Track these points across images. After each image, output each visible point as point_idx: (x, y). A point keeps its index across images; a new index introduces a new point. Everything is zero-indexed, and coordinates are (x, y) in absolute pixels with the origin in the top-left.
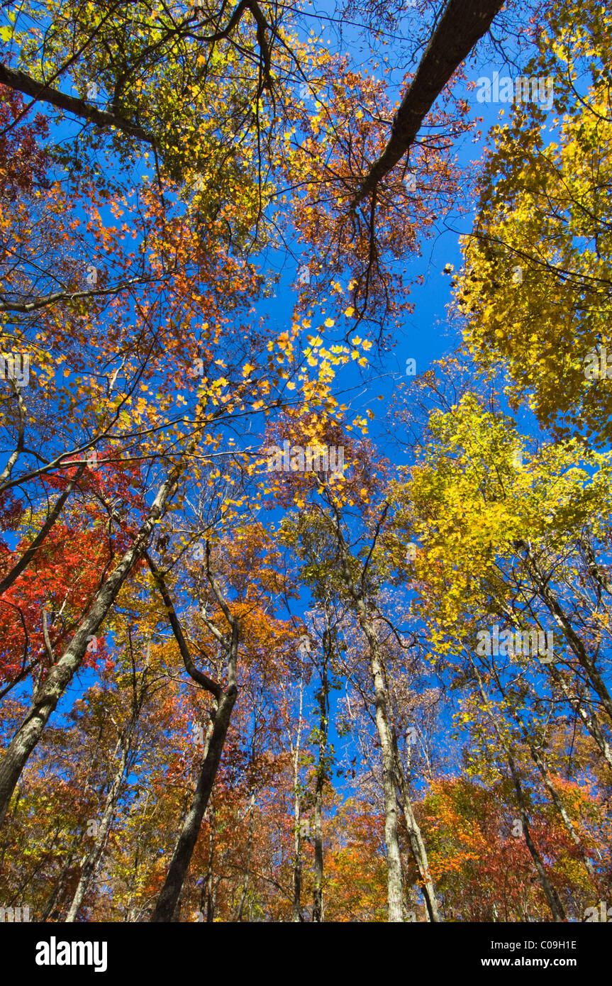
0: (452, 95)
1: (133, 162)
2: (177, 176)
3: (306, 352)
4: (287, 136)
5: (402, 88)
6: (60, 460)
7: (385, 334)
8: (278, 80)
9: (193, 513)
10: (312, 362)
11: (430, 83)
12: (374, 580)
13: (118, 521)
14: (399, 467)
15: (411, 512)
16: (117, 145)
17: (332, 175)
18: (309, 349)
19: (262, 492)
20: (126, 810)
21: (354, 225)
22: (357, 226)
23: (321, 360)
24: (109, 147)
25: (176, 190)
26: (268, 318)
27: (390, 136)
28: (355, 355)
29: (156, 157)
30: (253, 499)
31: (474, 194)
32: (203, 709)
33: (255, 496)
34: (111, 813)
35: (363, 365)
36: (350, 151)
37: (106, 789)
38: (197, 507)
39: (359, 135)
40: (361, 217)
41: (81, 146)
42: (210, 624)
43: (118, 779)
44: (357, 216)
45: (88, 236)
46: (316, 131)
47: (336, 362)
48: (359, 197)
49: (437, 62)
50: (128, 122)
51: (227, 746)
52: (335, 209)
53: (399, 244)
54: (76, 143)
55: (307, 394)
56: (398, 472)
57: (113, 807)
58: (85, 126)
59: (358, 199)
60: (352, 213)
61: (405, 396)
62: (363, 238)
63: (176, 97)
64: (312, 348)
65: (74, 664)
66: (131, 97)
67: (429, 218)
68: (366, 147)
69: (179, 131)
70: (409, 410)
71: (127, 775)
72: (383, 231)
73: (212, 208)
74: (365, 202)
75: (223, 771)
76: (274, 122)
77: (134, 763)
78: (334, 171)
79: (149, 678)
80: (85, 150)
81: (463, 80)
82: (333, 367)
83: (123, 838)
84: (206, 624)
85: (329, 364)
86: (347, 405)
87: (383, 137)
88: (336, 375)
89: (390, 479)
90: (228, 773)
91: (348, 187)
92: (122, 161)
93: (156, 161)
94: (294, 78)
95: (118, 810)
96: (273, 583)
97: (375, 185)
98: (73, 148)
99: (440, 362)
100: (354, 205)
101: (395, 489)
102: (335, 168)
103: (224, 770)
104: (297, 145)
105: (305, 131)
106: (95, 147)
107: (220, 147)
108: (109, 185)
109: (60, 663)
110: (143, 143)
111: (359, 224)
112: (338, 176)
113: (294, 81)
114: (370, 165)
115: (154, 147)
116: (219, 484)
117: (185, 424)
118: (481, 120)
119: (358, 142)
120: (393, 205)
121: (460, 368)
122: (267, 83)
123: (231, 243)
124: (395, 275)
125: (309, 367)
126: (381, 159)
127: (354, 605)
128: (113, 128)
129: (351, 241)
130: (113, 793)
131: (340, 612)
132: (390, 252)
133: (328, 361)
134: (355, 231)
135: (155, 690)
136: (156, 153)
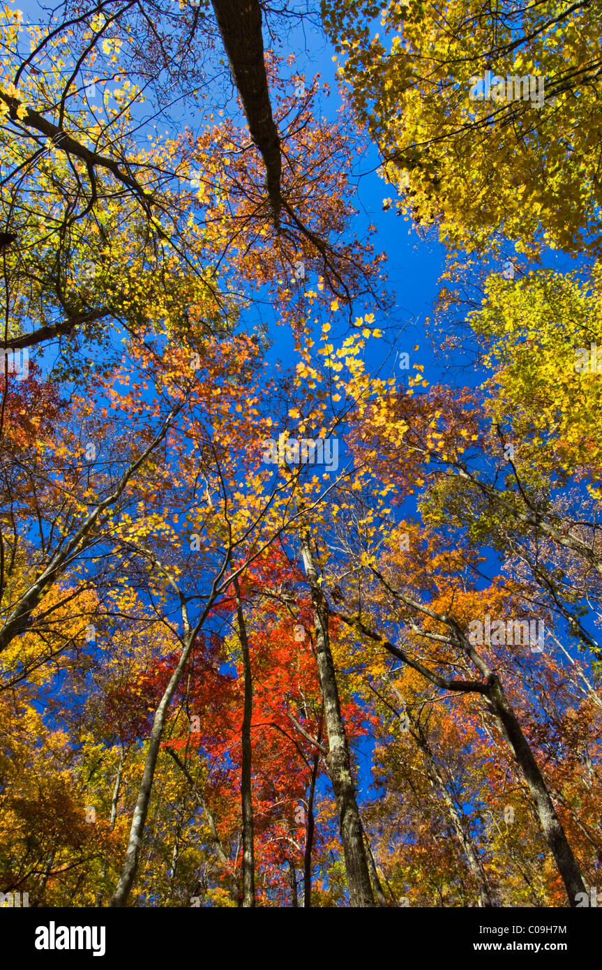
0: (282, 80)
1: (108, 337)
2: (142, 320)
3: (327, 363)
4: (190, 223)
5: (242, 112)
6: (215, 588)
7: (380, 295)
8: (155, 192)
9: (343, 554)
10: (338, 367)
11: (255, 91)
12: (540, 496)
13: (293, 602)
14: (482, 387)
15: (525, 414)
16: (89, 337)
17: (243, 220)
18: (327, 360)
19: (381, 497)
20: (483, 840)
21: (290, 239)
22: (292, 238)
23: (343, 360)
24: (85, 342)
25: (149, 330)
26: (281, 361)
27: (260, 153)
28: (366, 333)
29: (119, 320)
30: (378, 507)
31: (361, 130)
32: (479, 710)
33: (379, 504)
34: (472, 849)
35: (379, 336)
36: (243, 191)
37: (452, 830)
38: (341, 545)
39: (239, 174)
40: (289, 228)
41: (68, 357)
42: (427, 634)
43: (455, 816)
44: (286, 230)
45: (118, 414)
46: (207, 201)
47: (356, 351)
48: (275, 216)
49: (247, 72)
50: (84, 314)
51: (525, 731)
52: (265, 240)
53: (335, 219)
54: (63, 358)
55: (353, 394)
56: (486, 389)
57: (469, 842)
58: (60, 342)
59: (276, 218)
60: (281, 232)
61: (437, 327)
62: (303, 242)
63: (101, 268)
64: (329, 357)
65: (343, 742)
66: (72, 295)
67: (341, 180)
68: (252, 177)
69: (120, 289)
70: (450, 335)
71: (461, 808)
72: (312, 222)
73: (182, 320)
74: (283, 214)
75: (540, 754)
76: (175, 221)
77: (458, 793)
78: (244, 215)
79: (414, 713)
80: (72, 357)
81: (282, 62)
82: (357, 357)
83: (498, 865)
84: (424, 636)
85: (352, 358)
86: (392, 377)
87: (257, 158)
88: (364, 361)
89: (482, 402)
90: (545, 752)
91: (262, 217)
92: (100, 344)
93: (121, 322)
94: (164, 180)
95: (476, 842)
96: (452, 563)
97: (279, 196)
98: (64, 362)
99: (444, 275)
100: (276, 225)
101: (494, 408)
102: (243, 212)
103: (541, 752)
104: (202, 223)
105: (200, 207)
106: (76, 350)
107: (154, 274)
108: (105, 367)
109: (331, 749)
110: (104, 319)
111: (291, 234)
112: (249, 216)
113: (166, 182)
114: (264, 186)
115: (113, 315)
116: (345, 515)
117: (283, 490)
118: (318, 76)
119: (243, 179)
120: (306, 197)
121: (465, 266)
122: (149, 200)
123: (213, 333)
124: (350, 245)
125: (338, 374)
126: (268, 175)
127: (539, 533)
128: (77, 327)
129: (296, 252)
130: (460, 830)
131: (532, 546)
132: (332, 233)
133: (349, 356)
134: (293, 241)
135: (427, 720)
136: (117, 318)
